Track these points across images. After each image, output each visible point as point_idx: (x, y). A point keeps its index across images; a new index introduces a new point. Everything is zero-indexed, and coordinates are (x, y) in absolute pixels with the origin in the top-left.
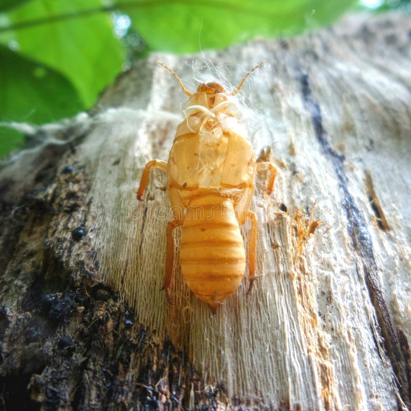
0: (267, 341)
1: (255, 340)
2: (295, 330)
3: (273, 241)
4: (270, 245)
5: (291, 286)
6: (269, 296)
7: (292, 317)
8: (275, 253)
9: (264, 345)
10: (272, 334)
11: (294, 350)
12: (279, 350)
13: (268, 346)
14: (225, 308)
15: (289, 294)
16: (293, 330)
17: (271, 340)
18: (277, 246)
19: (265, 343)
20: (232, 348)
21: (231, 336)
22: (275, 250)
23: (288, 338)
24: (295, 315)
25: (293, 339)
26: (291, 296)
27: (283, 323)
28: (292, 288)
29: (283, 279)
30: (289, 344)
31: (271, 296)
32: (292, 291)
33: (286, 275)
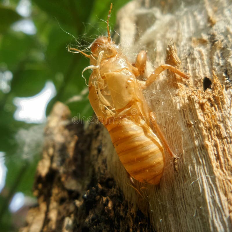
0: (194, 206)
1: (187, 206)
2: (214, 194)
3: (188, 122)
4: (186, 125)
5: (207, 155)
6: (190, 168)
7: (211, 182)
8: (190, 131)
9: (192, 210)
10: (197, 200)
11: (215, 213)
12: (203, 214)
13: (195, 210)
14: (165, 183)
15: (207, 163)
16: (213, 194)
17: (197, 205)
18: (191, 125)
19: (193, 208)
20: (173, 213)
21: (172, 204)
22: (190, 129)
23: (209, 203)
24: (214, 180)
25: (214, 203)
26: (209, 164)
27: (203, 190)
28: (208, 158)
29: (200, 151)
30: (210, 208)
31: (192, 169)
32: (209, 159)
33: (201, 147)
